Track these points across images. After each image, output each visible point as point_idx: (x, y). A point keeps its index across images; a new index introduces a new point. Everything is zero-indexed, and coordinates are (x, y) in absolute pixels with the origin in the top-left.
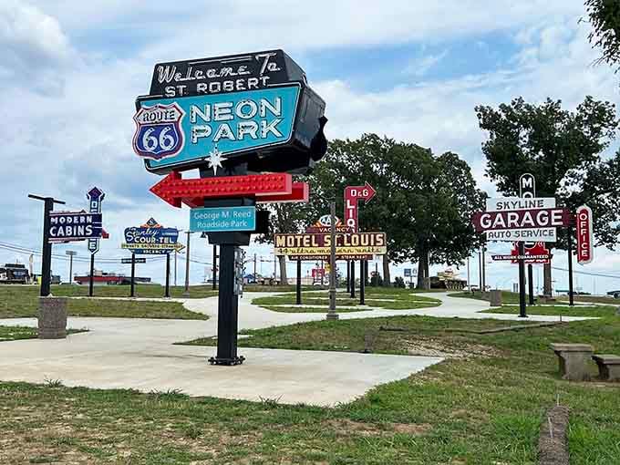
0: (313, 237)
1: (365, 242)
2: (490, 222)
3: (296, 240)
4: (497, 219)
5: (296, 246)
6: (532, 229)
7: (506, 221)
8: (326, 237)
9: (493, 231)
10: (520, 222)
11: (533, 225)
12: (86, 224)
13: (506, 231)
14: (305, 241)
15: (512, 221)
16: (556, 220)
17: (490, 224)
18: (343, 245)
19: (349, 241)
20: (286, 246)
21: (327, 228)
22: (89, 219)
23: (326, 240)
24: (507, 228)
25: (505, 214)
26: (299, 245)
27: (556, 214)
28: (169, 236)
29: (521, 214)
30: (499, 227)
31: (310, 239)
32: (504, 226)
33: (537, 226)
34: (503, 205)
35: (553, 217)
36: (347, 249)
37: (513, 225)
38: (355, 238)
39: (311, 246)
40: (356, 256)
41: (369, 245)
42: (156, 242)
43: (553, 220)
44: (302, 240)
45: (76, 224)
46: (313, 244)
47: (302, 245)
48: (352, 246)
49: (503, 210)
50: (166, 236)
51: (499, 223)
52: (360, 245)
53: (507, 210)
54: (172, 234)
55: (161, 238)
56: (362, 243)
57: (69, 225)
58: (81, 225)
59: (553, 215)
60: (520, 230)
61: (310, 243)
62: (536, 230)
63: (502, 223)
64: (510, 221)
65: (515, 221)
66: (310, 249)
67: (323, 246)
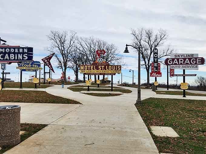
0: (95, 66)
1: (114, 69)
2: (172, 62)
3: (88, 67)
4: (175, 61)
5: (88, 69)
6: (189, 65)
7: (178, 62)
8: (99, 67)
9: (173, 66)
10: (184, 62)
11: (189, 63)
12: (23, 53)
13: (178, 65)
14: (91, 68)
15: (181, 62)
16: (199, 62)
17: (172, 63)
18: (106, 70)
19: (108, 68)
20: (84, 69)
21: (100, 63)
22: (26, 51)
23: (99, 68)
24: (179, 64)
25: (178, 60)
26: (89, 69)
27: (198, 60)
28: (36, 64)
29: (185, 59)
30: (176, 64)
31: (94, 67)
32: (178, 64)
33: (191, 64)
34: (177, 56)
35: (198, 61)
36: (107, 71)
37: (181, 63)
38: (110, 67)
39: (94, 70)
40: (110, 73)
41: (115, 70)
42: (31, 67)
43: (197, 62)
44: (90, 67)
45: (17, 53)
46: (95, 69)
47: (90, 69)
48: (109, 70)
49: (177, 58)
50: (35, 64)
51: (175, 63)
52: (112, 70)
53: (179, 58)
54: (37, 64)
55: (33, 65)
56: (113, 69)
57: (12, 53)
58: (20, 53)
59: (197, 60)
60: (184, 65)
61: (94, 69)
62: (190, 65)
63: (177, 62)
64: (180, 62)
65: (182, 62)
66: (93, 71)
67: (98, 70)
